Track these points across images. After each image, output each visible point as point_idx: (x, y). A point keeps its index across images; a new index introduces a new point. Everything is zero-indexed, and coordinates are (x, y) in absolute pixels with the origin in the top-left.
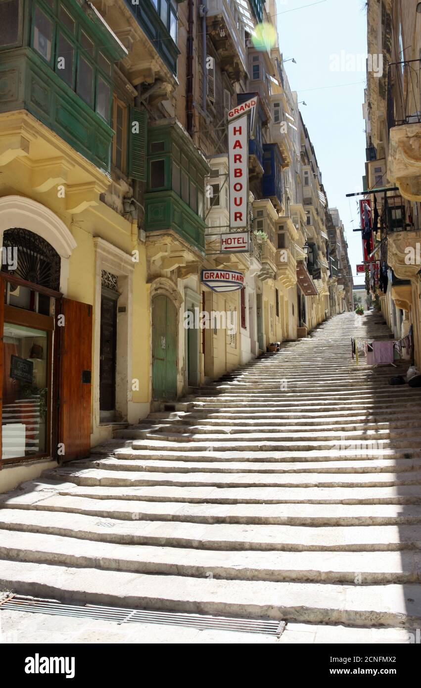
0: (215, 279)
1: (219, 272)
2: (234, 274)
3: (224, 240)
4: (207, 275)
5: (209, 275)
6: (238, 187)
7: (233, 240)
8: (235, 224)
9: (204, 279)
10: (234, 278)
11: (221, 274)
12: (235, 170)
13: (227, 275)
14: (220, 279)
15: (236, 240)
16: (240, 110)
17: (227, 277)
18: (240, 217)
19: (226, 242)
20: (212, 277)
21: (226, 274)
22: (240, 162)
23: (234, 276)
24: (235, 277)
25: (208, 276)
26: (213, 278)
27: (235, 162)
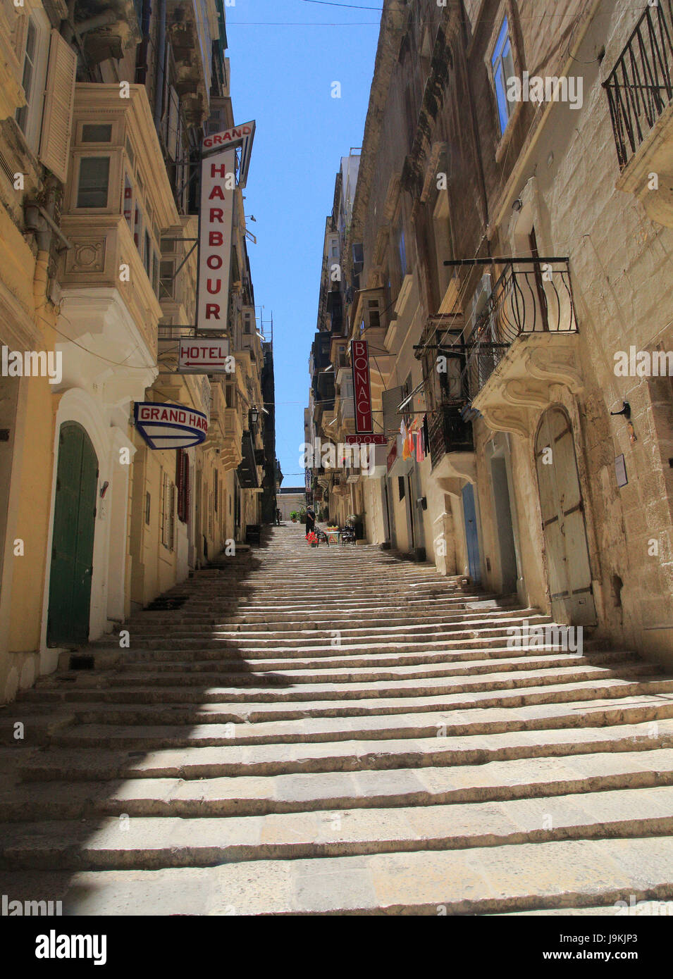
0: (159, 421)
1: (168, 409)
2: (193, 414)
3: (185, 350)
4: (146, 412)
5: (150, 412)
6: (215, 262)
7: (201, 352)
8: (204, 324)
9: (140, 419)
10: (192, 422)
11: (171, 412)
12: (211, 234)
13: (182, 416)
14: (169, 422)
15: (207, 352)
16: (224, 139)
17: (182, 419)
18: (216, 313)
19: (188, 353)
20: (154, 416)
21: (180, 413)
22: (221, 221)
23: (193, 418)
24: (194, 421)
25: (148, 414)
26: (157, 418)
27: (212, 220)
